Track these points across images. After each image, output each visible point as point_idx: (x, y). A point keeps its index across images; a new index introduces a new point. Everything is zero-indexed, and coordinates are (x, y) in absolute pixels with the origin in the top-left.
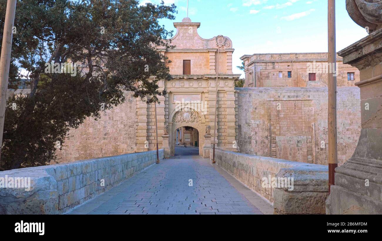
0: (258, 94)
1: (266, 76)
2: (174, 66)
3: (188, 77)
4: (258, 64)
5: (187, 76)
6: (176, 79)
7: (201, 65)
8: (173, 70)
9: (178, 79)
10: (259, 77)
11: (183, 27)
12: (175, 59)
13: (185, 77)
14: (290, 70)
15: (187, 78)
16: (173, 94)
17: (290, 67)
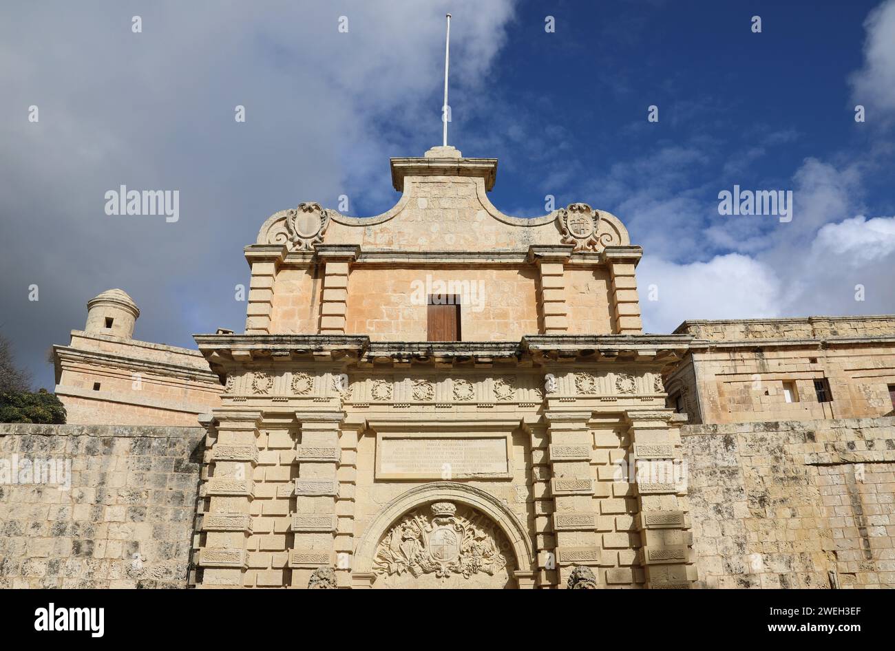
0: (759, 435)
1: (737, 397)
2: (387, 319)
3: (450, 354)
4: (708, 356)
5: (448, 349)
6: (396, 360)
7: (504, 315)
8: (383, 335)
9: (405, 360)
10: (713, 402)
11: (431, 178)
12: (395, 291)
13: (437, 354)
14: (820, 376)
15: (446, 357)
16: (380, 435)
17: (818, 366)
